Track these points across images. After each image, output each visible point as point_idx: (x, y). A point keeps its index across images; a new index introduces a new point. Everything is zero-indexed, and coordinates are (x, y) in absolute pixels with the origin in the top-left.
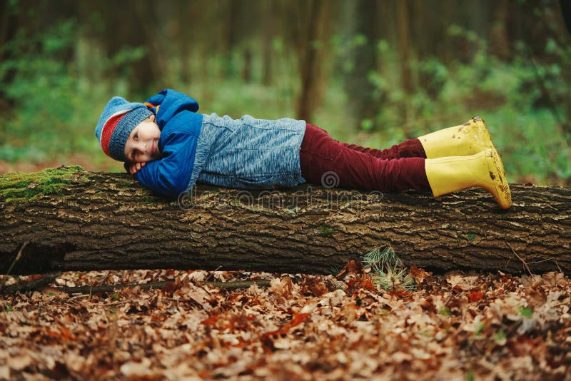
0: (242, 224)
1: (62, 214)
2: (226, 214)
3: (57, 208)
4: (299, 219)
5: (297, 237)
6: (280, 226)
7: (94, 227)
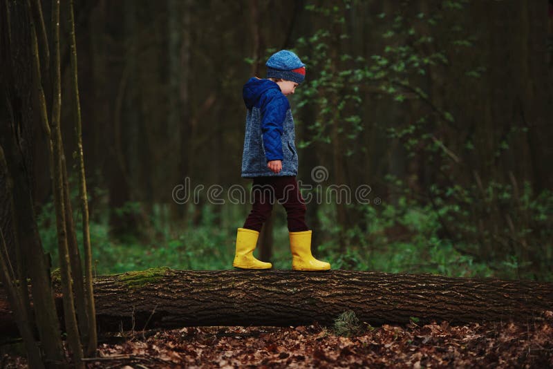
0: (263, 298)
1: (161, 294)
2: (255, 292)
3: (158, 290)
4: (296, 295)
5: (295, 306)
6: (286, 299)
7: (179, 301)
